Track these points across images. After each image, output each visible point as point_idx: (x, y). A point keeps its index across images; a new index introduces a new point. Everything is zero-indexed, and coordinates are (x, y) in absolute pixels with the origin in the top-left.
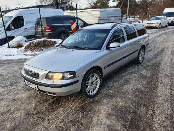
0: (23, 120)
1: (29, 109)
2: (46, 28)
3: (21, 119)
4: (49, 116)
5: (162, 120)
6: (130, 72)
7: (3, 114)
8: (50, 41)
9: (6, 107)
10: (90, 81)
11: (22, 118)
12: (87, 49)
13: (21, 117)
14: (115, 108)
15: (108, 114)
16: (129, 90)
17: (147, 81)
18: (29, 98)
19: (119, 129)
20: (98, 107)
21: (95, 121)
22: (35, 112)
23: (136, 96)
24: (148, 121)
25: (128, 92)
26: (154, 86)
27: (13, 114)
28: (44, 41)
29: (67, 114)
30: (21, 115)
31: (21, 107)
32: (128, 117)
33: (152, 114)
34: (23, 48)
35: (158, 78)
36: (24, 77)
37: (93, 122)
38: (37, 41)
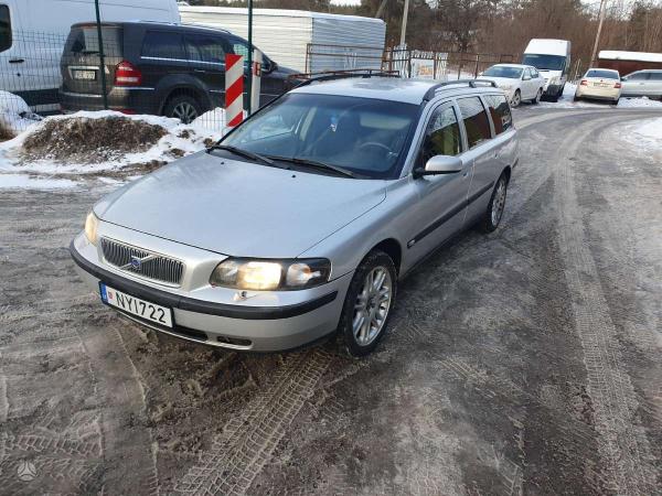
0: (115, 448)
1: (128, 403)
2: (117, 68)
3: (110, 446)
4: (220, 430)
5: (620, 429)
6: (466, 259)
7: (16, 425)
8: (138, 124)
9: (19, 398)
10: (364, 292)
11: (112, 440)
12: (349, 173)
13: (104, 439)
14: (460, 391)
15: (445, 413)
16: (484, 327)
17: (534, 294)
18: (109, 355)
19: (498, 466)
20: (397, 388)
21: (405, 441)
22: (157, 415)
23: (514, 348)
24: (579, 432)
25: (486, 335)
26: (559, 311)
27: (64, 427)
28: (111, 121)
29: (290, 417)
30: (102, 430)
31: (89, 394)
32: (512, 422)
33: (585, 410)
34: (17, 142)
35: (565, 285)
36: (101, 272)
37: (399, 444)
38: (83, 121)
